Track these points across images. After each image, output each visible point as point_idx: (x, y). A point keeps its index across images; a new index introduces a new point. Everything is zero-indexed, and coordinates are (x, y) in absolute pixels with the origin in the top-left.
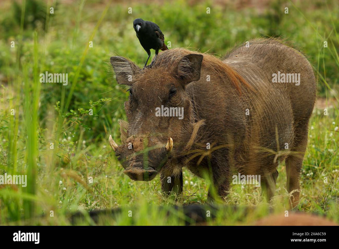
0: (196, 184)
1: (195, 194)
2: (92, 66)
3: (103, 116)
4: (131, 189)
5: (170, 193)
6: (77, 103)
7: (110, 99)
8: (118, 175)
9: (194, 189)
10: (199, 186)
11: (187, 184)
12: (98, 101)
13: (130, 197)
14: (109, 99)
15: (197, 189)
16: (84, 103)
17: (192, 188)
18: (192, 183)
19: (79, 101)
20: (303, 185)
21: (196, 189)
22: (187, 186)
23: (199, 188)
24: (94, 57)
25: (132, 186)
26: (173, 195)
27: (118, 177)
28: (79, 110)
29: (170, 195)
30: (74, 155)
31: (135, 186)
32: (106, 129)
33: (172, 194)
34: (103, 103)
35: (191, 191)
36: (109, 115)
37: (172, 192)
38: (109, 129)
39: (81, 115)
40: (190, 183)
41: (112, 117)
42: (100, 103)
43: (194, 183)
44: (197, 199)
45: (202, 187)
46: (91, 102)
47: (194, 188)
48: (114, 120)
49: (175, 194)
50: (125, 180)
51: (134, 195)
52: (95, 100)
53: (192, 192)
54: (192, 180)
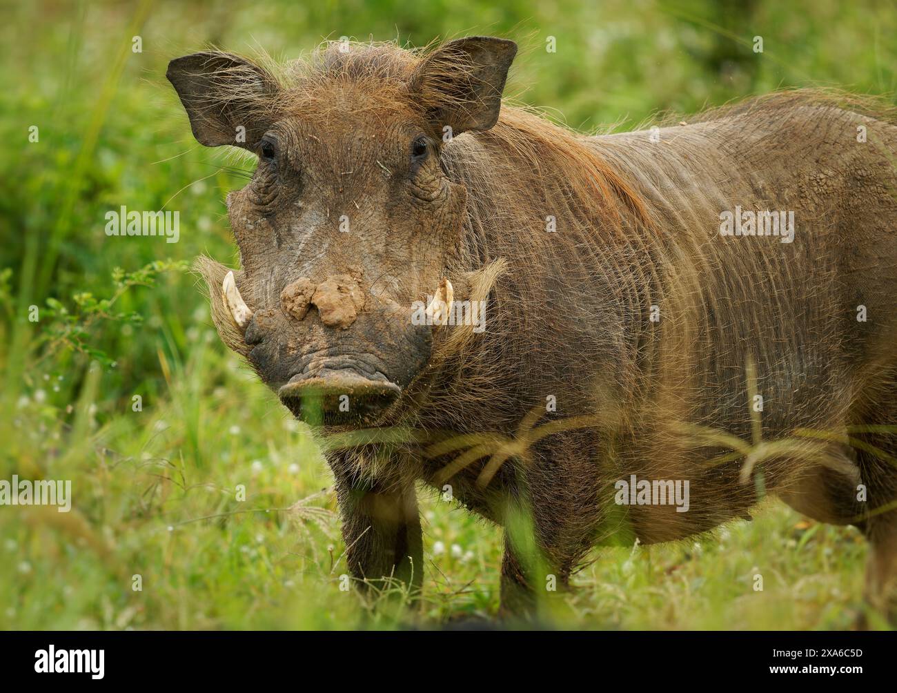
0: (470, 555)
1: (468, 589)
2: (119, 151)
3: (156, 321)
4: (251, 570)
5: (384, 582)
6: (65, 277)
7: (184, 264)
8: (206, 522)
9: (464, 571)
10: (481, 560)
11: (441, 554)
12: (141, 271)
13: (245, 598)
14: (181, 262)
15: (475, 569)
16: (90, 278)
17: (457, 567)
18: (456, 549)
19: (74, 268)
20: (834, 560)
21: (470, 569)
22: (440, 560)
23: (482, 566)
24: (124, 121)
25: (253, 560)
26: (394, 590)
27: (209, 529)
28: (76, 297)
29: (386, 588)
30: (57, 453)
31: (265, 557)
32: (165, 364)
33: (393, 587)
34: (156, 276)
35: (453, 578)
36: (174, 320)
37: (391, 578)
38: (178, 365)
39: (82, 320)
40: (449, 549)
41: (186, 326)
42: (149, 276)
43: (464, 550)
44: (472, 606)
45: (490, 565)
46: (117, 273)
47: (462, 566)
48: (193, 334)
49: (400, 586)
50: (229, 539)
51: (261, 590)
52: (129, 268)
53: (458, 580)
54: (455, 542)
